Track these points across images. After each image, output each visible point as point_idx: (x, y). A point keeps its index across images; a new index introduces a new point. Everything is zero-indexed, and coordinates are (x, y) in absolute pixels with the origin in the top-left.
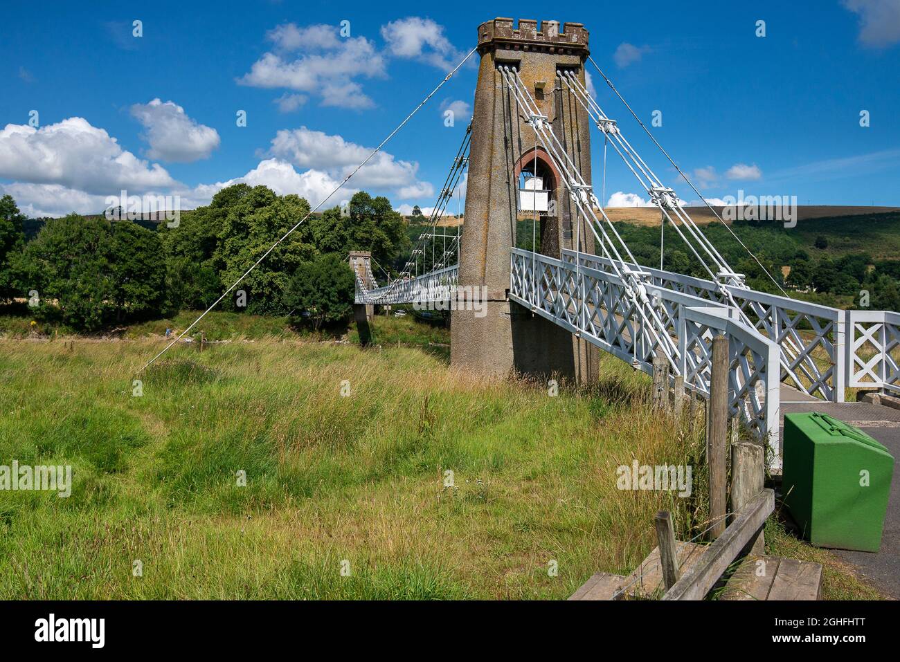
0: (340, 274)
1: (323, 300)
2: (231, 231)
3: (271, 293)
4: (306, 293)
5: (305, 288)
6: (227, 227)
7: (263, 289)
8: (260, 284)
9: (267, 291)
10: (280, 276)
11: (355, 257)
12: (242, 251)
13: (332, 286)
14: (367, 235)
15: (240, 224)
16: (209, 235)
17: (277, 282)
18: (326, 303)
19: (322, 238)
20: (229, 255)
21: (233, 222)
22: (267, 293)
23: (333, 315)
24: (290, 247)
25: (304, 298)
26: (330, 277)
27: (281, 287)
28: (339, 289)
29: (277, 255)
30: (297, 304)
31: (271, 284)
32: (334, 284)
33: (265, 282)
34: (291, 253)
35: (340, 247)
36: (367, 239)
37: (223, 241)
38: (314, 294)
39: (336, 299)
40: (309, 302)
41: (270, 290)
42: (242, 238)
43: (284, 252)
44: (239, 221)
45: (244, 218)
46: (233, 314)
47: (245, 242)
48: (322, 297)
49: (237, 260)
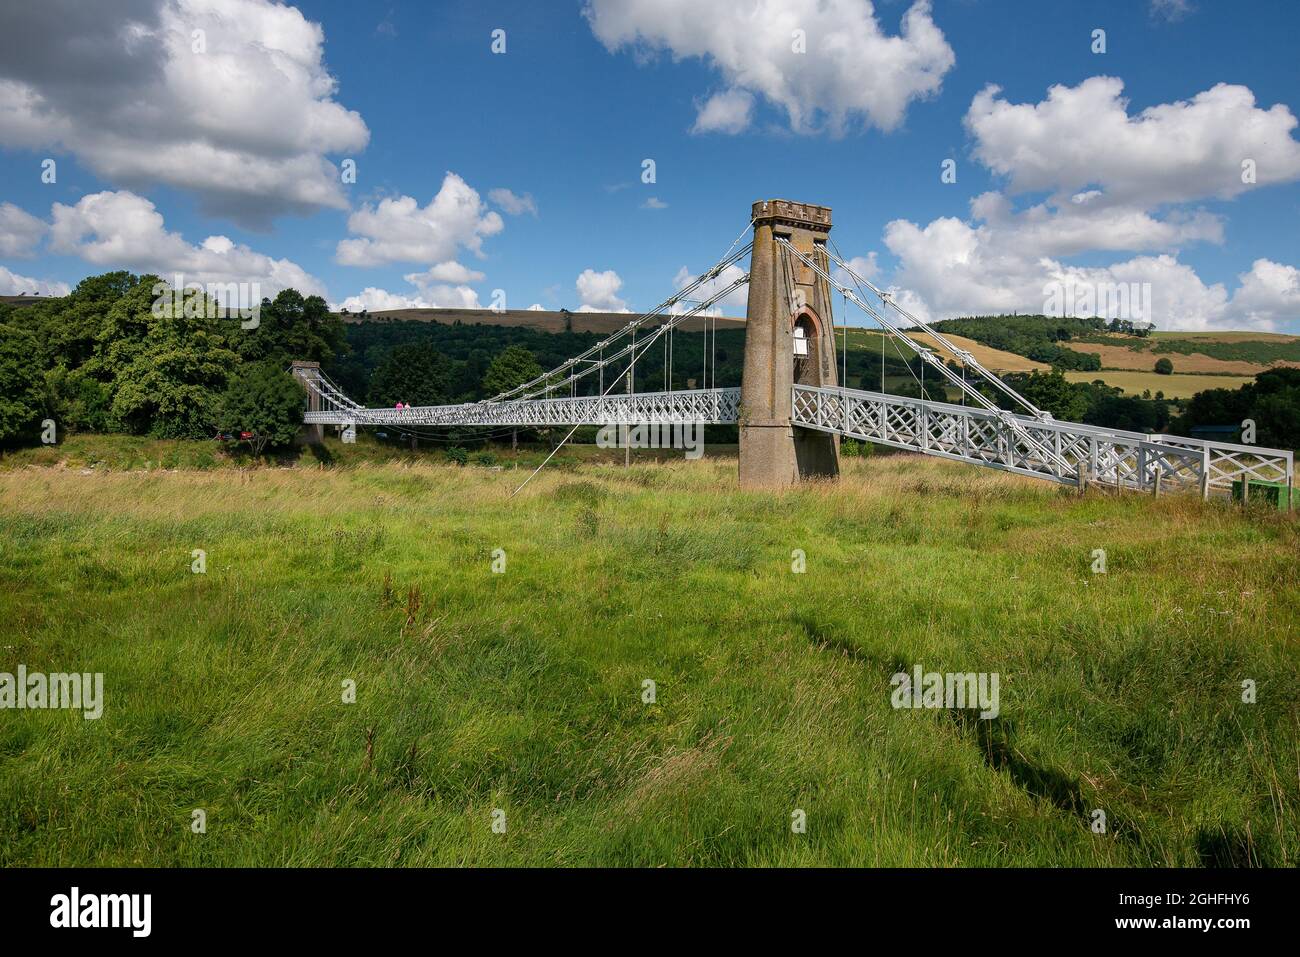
0: (287, 389)
1: (270, 420)
2: (117, 332)
3: (186, 411)
4: (247, 411)
5: (245, 405)
6: (109, 326)
7: (175, 406)
8: (172, 400)
9: (181, 408)
10: (198, 390)
11: (300, 368)
12: (138, 359)
13: (279, 403)
14: (300, 342)
15: (128, 324)
16: (81, 336)
17: (195, 397)
18: (273, 424)
19: (240, 344)
20: (116, 363)
21: (119, 321)
22: (182, 411)
23: (281, 437)
24: (210, 354)
25: (243, 417)
26: (277, 392)
27: (200, 404)
28: (290, 406)
29: (193, 364)
30: (236, 425)
31: (186, 400)
32: (281, 400)
33: (178, 397)
34: (211, 362)
35: (264, 355)
36: (301, 346)
37: (105, 344)
38: (257, 412)
39: (285, 419)
40: (252, 422)
41: (185, 407)
42: (133, 342)
43: (201, 361)
44: (129, 320)
45: (136, 316)
46: (134, 438)
47: (140, 347)
48: (268, 416)
49: (133, 370)
